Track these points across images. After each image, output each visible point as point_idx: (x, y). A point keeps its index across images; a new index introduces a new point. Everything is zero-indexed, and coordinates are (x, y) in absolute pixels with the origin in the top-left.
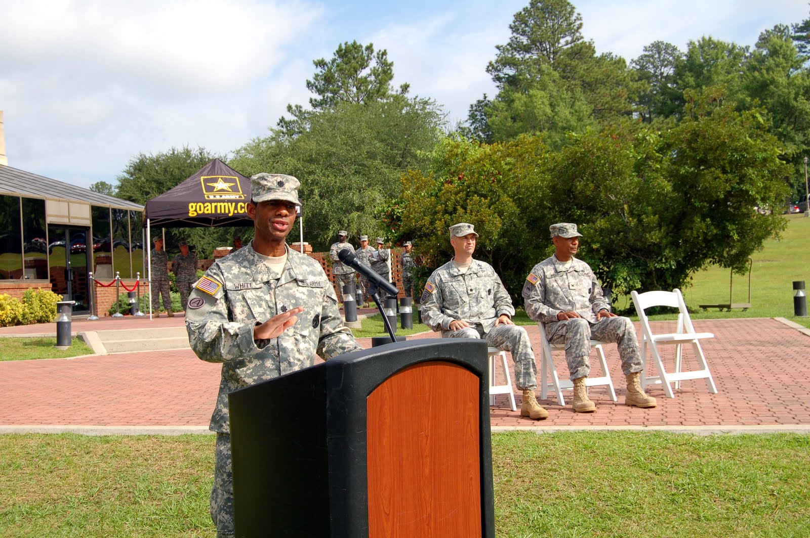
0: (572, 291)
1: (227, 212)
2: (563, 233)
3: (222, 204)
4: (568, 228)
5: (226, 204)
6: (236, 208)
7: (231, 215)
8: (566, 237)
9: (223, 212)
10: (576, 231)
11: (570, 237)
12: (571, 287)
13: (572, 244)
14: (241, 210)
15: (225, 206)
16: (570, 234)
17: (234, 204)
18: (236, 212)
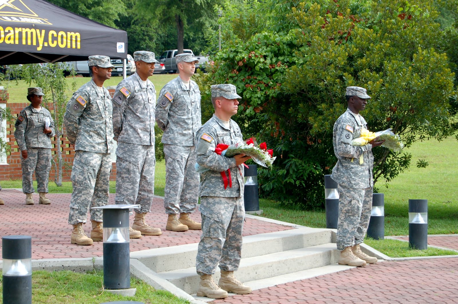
0: (150, 104)
1: (35, 44)
2: (145, 59)
3: (28, 30)
4: (149, 55)
5: (33, 30)
6: (46, 39)
7: (39, 49)
8: (148, 62)
9: (29, 43)
10: (154, 58)
11: (151, 62)
12: (150, 102)
13: (151, 68)
14: (53, 42)
15: (32, 33)
16: (150, 59)
17: (43, 32)
18: (46, 44)
